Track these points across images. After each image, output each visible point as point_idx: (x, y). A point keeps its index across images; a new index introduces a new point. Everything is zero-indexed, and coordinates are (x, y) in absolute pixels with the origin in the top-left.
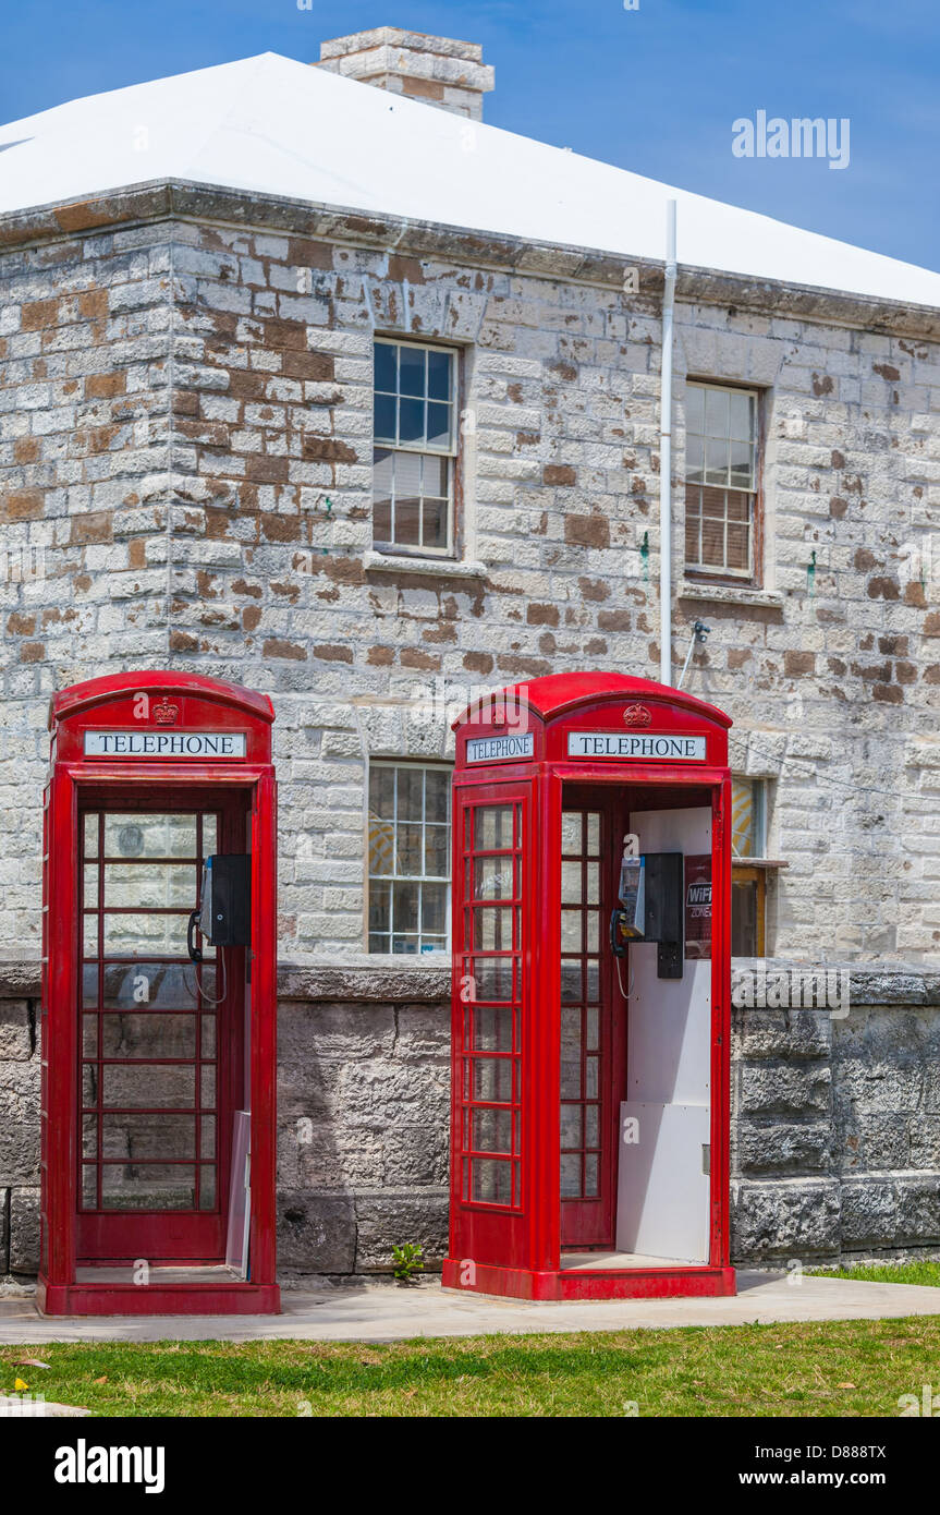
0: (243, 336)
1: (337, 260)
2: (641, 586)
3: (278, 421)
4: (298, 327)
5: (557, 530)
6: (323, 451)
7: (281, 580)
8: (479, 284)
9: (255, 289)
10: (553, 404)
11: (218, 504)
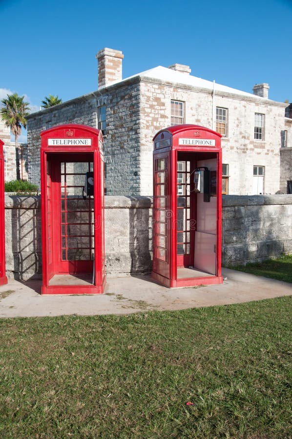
1: (165, 88)
4: (159, 99)
6: (163, 116)
8: (186, 93)
10: (197, 110)
11: (148, 124)
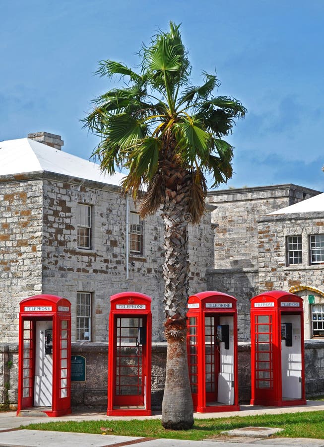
0: (55, 203)
1: (71, 187)
2: (123, 255)
3: (61, 221)
4: (65, 202)
5: (109, 244)
6: (69, 227)
7: (62, 255)
8: (95, 192)
9: (57, 193)
10: (108, 217)
11: (51, 239)
